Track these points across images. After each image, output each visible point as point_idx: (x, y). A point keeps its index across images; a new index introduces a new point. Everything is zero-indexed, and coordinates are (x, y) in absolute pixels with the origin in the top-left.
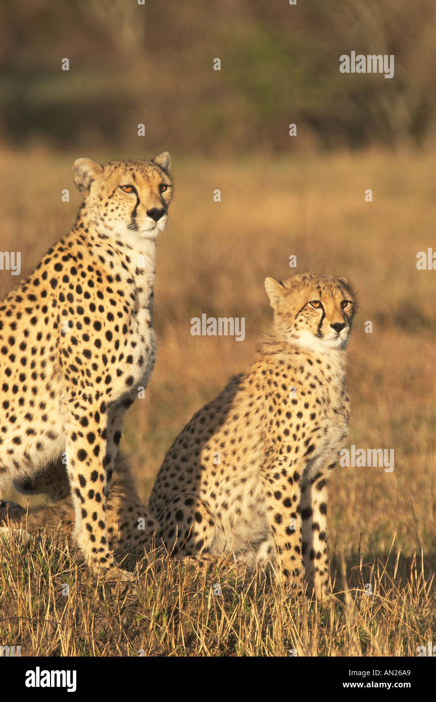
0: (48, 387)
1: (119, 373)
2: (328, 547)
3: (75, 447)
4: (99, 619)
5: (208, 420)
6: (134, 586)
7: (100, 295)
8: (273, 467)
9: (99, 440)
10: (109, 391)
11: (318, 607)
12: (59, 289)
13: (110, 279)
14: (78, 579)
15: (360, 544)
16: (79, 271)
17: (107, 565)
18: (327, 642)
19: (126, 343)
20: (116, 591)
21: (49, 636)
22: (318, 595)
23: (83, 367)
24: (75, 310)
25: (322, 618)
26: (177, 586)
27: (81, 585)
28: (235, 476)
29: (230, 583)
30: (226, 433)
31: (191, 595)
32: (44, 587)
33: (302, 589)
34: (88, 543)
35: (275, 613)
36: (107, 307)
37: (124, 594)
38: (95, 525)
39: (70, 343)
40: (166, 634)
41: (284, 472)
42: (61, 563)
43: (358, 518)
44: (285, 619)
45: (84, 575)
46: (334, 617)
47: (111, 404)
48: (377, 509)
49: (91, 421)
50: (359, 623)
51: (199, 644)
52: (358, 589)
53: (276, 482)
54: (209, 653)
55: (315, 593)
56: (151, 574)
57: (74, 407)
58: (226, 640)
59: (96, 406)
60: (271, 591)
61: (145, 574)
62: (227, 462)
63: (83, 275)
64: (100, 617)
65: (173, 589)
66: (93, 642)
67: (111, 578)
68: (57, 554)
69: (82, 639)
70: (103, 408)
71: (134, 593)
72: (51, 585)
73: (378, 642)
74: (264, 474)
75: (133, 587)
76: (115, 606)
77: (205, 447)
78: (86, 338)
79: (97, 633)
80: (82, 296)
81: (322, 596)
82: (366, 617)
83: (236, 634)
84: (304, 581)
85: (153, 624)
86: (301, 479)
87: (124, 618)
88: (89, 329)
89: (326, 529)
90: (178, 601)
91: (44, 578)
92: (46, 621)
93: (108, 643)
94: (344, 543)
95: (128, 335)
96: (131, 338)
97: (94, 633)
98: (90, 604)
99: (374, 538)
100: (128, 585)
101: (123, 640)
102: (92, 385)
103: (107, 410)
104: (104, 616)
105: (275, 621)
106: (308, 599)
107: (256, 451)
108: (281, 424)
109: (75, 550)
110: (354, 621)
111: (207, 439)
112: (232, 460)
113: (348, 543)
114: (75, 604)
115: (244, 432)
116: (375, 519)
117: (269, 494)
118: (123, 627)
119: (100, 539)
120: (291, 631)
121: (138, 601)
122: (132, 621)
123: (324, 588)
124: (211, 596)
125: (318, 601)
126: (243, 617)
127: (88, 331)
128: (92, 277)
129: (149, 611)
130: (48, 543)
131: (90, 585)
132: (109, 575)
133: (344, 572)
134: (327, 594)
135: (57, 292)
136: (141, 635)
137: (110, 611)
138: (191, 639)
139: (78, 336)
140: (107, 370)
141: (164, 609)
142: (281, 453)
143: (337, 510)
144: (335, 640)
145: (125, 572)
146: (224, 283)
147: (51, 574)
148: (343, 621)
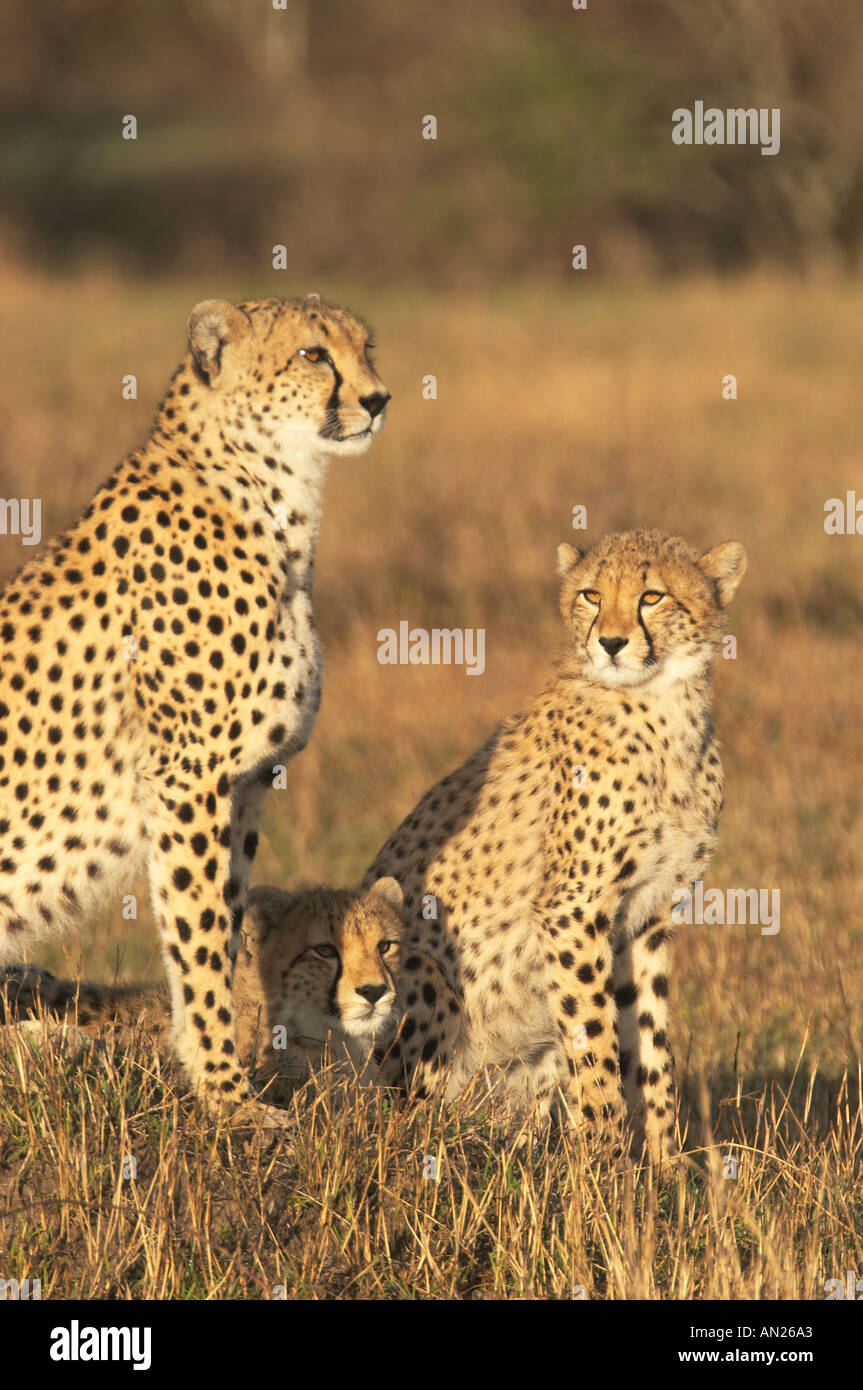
0: (109, 753)
1: (257, 717)
2: (673, 1061)
3: (168, 864)
4: (221, 1203)
5: (444, 804)
6: (290, 1137)
7: (221, 564)
8: (557, 904)
9: (214, 849)
10: (235, 752)
11: (654, 1178)
12: (133, 558)
13: (240, 532)
14: (179, 1125)
15: (736, 1055)
16: (175, 519)
17: (234, 1096)
18: (671, 1248)
19: (271, 659)
20: (255, 1148)
21: (122, 1238)
22: (654, 1157)
23: (187, 707)
24: (169, 596)
25: (661, 1200)
26: (375, 1138)
27: (185, 1136)
28: (489, 917)
29: (480, 1133)
30: (475, 831)
31: (403, 1157)
32: (112, 1140)
33: (622, 1144)
34: (197, 1052)
35: (569, 1192)
36: (235, 587)
37: (270, 1154)
38: (210, 1016)
39: (158, 662)
40: (353, 1234)
41: (578, 914)
42: (145, 1092)
43: (734, 1002)
44: (589, 1204)
45: (192, 1116)
46: (686, 1200)
47: (238, 779)
48: (770, 985)
49: (200, 811)
50: (734, 1211)
51: (419, 1251)
52: (732, 1144)
53: (563, 933)
54: (437, 1270)
55: (647, 1151)
56: (323, 1113)
57: (164, 784)
58: (471, 1245)
59: (209, 782)
60: (562, 1147)
61: (311, 1115)
62: (475, 889)
63: (184, 525)
64: (222, 1199)
65: (366, 1144)
66: (208, 1249)
67: (243, 1121)
68: (137, 1074)
69: (187, 1244)
70: (223, 786)
71: (290, 1151)
72: (124, 1136)
73: (773, 1247)
74: (541, 918)
75: (287, 1140)
76: (253, 1178)
77: (437, 856)
78: (192, 649)
79: (216, 1231)
80: (182, 568)
81: (661, 1157)
82: (749, 1200)
83: (492, 1232)
84: (625, 1129)
85: (328, 1213)
86: (611, 926)
87: (269, 1202)
88: (200, 632)
89: (668, 1025)
90: (377, 1168)
91: (111, 1124)
92: (116, 1208)
93: (239, 1250)
94: (705, 1053)
95: (276, 642)
96: (281, 648)
97: (211, 1231)
98: (203, 1175)
99: (763, 1041)
100: (278, 1137)
101: (268, 1245)
102: (202, 741)
103: (232, 789)
104: (230, 1198)
105: (568, 1206)
106: (633, 1164)
107: (529, 870)
108: (571, 818)
109: (173, 1067)
110: (725, 1207)
111: (441, 842)
112: (485, 885)
113: (712, 1054)
114: (173, 1174)
115: (508, 831)
116: (767, 1004)
117: (551, 958)
118: (267, 1220)
119: (221, 1044)
120: (599, 1225)
121: (297, 1167)
122: (285, 1207)
123: (666, 1141)
124: (443, 1157)
125: (653, 1167)
126: (505, 1200)
127: (197, 635)
128: (203, 529)
129: (318, 1188)
130: (119, 1052)
131: (201, 1137)
132: (238, 1116)
133: (706, 1110)
134: (671, 1153)
135: (128, 564)
136: (303, 1234)
137: (241, 1188)
138: (402, 1244)
139: (175, 648)
140: (234, 712)
141: (348, 1185)
142: (572, 875)
143: (691, 986)
144: (688, 1244)
145: (272, 1110)
146: (467, 539)
147: (126, 1113)
148: (702, 1207)
